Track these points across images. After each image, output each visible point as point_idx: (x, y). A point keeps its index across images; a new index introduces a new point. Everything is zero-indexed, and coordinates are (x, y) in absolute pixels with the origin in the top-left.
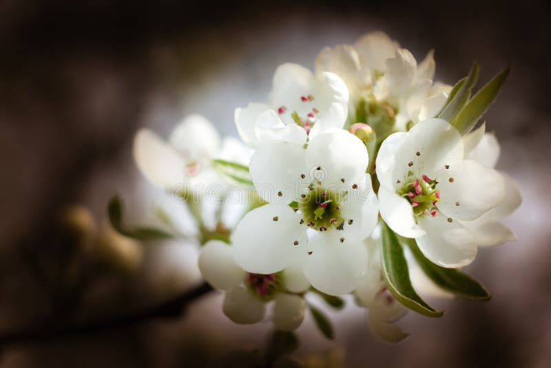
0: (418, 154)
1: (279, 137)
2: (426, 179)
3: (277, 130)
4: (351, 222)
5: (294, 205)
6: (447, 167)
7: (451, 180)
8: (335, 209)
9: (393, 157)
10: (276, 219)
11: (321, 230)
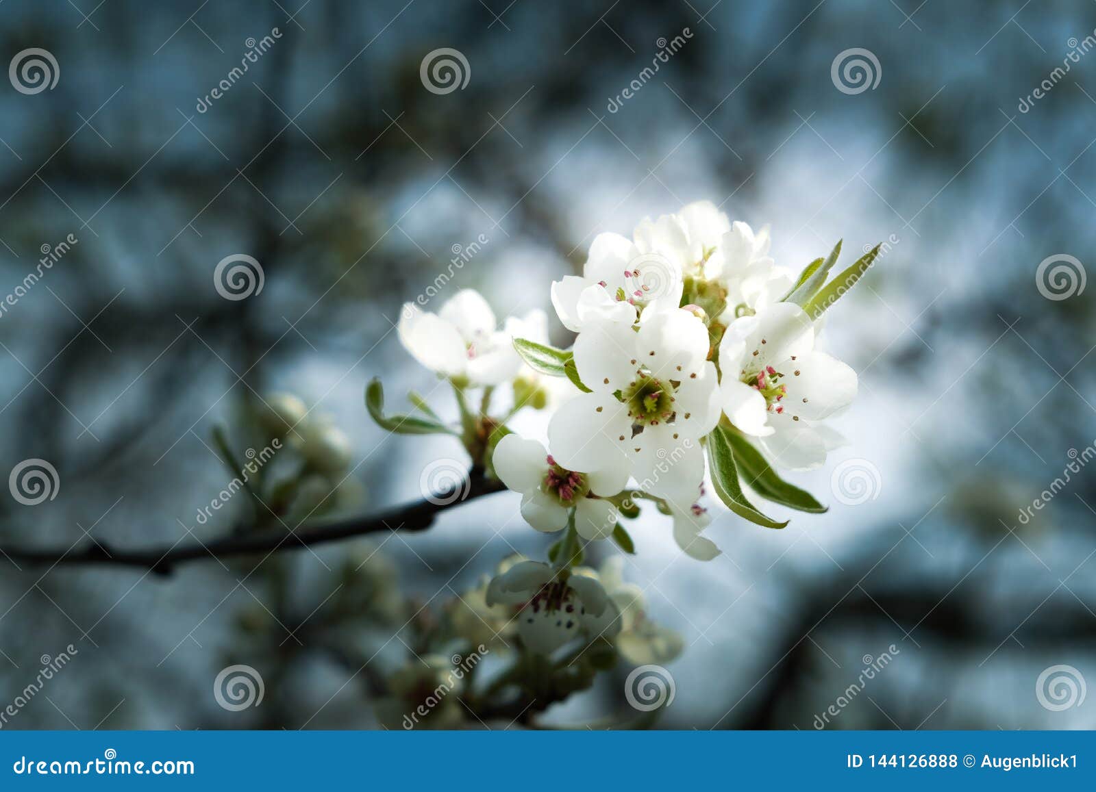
0: (764, 342)
1: (608, 315)
2: (771, 370)
3: (606, 308)
4: (687, 416)
5: (617, 394)
6: (794, 358)
7: (797, 373)
8: (669, 400)
9: (744, 343)
10: (599, 410)
11: (652, 423)
